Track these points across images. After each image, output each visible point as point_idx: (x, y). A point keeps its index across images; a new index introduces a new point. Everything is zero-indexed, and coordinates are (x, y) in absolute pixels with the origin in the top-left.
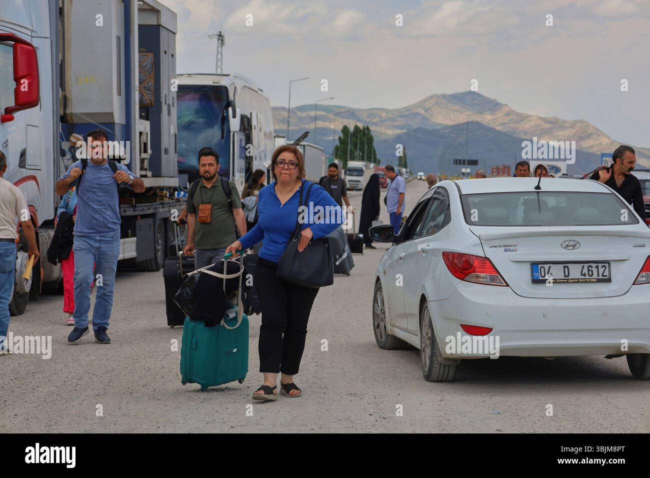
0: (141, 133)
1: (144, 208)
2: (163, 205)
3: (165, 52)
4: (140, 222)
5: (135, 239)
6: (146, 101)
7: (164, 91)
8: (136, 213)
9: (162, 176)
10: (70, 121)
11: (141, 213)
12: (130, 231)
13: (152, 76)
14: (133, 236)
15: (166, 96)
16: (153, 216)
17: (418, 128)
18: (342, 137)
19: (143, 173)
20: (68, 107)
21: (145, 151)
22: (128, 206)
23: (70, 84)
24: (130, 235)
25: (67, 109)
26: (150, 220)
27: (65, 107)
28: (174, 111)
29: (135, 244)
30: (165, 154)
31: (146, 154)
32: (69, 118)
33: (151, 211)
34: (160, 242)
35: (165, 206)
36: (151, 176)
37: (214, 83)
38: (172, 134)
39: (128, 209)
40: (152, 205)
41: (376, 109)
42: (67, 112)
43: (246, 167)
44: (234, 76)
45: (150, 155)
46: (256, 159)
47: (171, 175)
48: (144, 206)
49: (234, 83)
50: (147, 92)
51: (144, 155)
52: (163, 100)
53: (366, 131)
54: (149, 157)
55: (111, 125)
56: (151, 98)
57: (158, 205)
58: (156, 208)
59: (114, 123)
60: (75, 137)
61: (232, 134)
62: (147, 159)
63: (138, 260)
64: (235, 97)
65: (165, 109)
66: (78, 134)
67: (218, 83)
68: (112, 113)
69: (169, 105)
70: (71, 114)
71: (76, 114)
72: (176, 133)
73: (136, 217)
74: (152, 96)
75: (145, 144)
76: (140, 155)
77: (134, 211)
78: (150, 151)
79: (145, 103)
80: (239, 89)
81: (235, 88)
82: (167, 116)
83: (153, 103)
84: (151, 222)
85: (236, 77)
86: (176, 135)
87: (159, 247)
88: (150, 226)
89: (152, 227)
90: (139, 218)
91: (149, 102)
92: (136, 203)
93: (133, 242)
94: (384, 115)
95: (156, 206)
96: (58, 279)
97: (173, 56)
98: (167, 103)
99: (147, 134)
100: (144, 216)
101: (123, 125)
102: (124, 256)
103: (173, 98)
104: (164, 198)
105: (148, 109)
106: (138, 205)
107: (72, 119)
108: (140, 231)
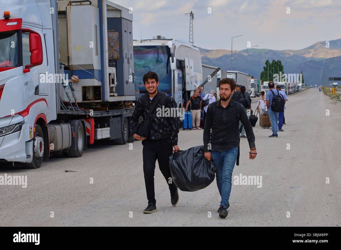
0: (110, 74)
1: (114, 112)
2: (127, 110)
3: (125, 31)
4: (112, 120)
5: (109, 128)
6: (115, 57)
7: (125, 51)
8: (109, 115)
9: (125, 95)
10: (71, 69)
11: (112, 115)
12: (106, 124)
13: (118, 44)
14: (107, 127)
15: (126, 54)
16: (120, 116)
17: (311, 60)
18: (266, 67)
19: (112, 94)
20: (70, 62)
21: (113, 83)
22: (104, 111)
23: (70, 50)
24: (106, 126)
25: (70, 63)
26: (119, 118)
27: (68, 62)
28: (132, 62)
29: (109, 131)
30: (126, 84)
31: (113, 85)
32: (71, 67)
33: (119, 114)
34: (126, 129)
35: (128, 110)
36: (117, 96)
37: (162, 44)
38: (130, 73)
39: (104, 113)
40: (120, 110)
41: (287, 50)
42: (70, 64)
43: (182, 88)
44: (175, 40)
45: (116, 85)
46: (188, 83)
47: (130, 95)
48: (114, 111)
49: (174, 44)
50: (115, 52)
51: (112, 85)
52: (124, 56)
53: (279, 63)
54: (115, 86)
55: (92, 70)
56: (118, 55)
57: (124, 110)
58: (122, 112)
59: (94, 70)
60: (74, 77)
61: (172, 71)
62: (114, 87)
63: (111, 139)
64: (175, 51)
65: (125, 61)
66: (76, 75)
67: (164, 44)
68: (93, 64)
69: (128, 59)
70: (72, 65)
71: (74, 66)
72: (134, 73)
73: (110, 117)
74: (118, 54)
75: (113, 80)
76: (110, 85)
77: (108, 114)
78: (116, 83)
79: (115, 58)
80: (177, 47)
81: (175, 46)
82: (127, 64)
83: (119, 58)
84: (119, 119)
85: (176, 40)
86: (133, 74)
87: (126, 132)
88: (119, 121)
89: (120, 122)
90: (111, 117)
91: (117, 57)
92: (109, 109)
93: (108, 130)
94: (292, 53)
95: (122, 111)
96: (61, 150)
97: (130, 33)
98: (127, 58)
99: (114, 74)
100: (114, 117)
101: (99, 70)
102: (102, 137)
103: (131, 55)
104: (129, 106)
105: (116, 61)
106: (109, 111)
107: (72, 68)
108: (112, 124)
